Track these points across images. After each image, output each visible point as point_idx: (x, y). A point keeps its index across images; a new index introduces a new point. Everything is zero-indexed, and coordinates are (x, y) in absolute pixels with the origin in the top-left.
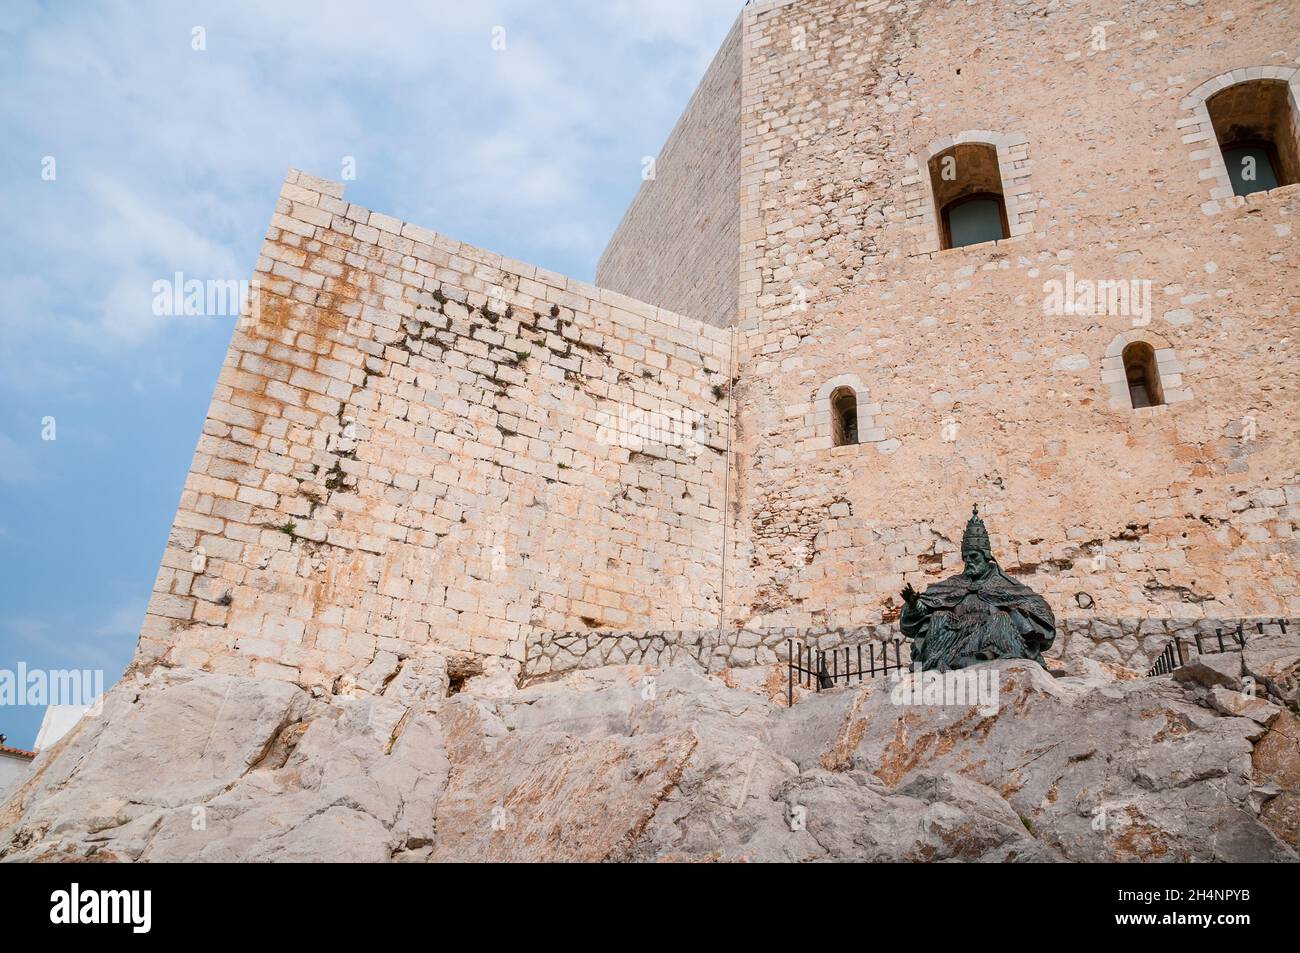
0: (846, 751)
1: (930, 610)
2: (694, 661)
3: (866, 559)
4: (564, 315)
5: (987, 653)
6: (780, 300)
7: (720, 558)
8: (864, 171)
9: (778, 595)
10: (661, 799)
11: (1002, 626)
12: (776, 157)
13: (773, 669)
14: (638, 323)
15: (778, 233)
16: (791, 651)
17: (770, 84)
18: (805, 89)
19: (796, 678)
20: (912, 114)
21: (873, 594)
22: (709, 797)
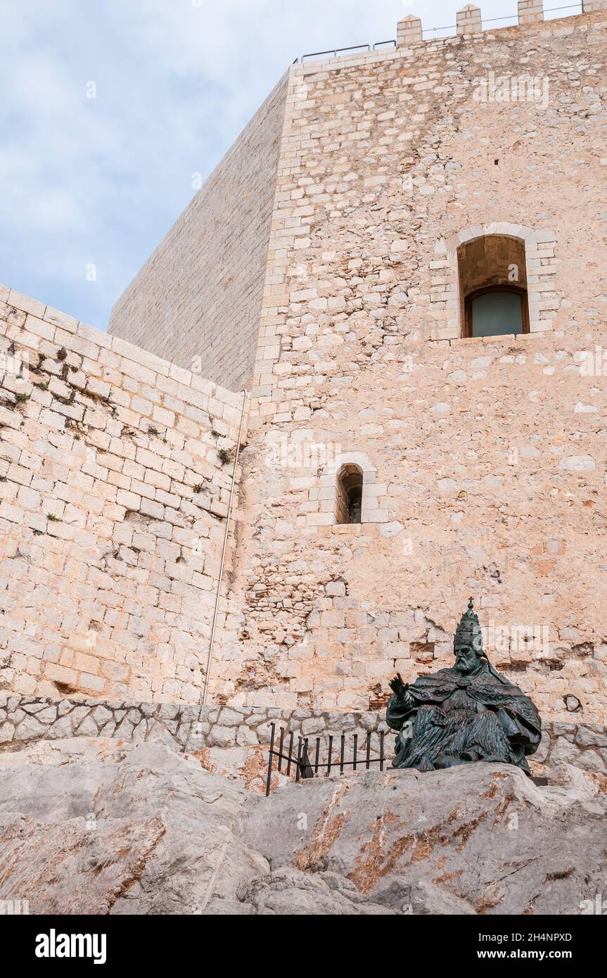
0: (320, 848)
1: (418, 703)
2: (171, 737)
3: (358, 642)
4: (71, 359)
5: (472, 754)
6: (296, 369)
7: (209, 628)
8: (393, 249)
9: (265, 672)
10: (119, 895)
11: (489, 728)
12: (307, 224)
13: (252, 752)
14: (149, 377)
15: (301, 302)
16: (273, 733)
17: (309, 149)
18: (344, 159)
19: (275, 762)
20: (446, 199)
21: (362, 678)
22: (172, 895)
